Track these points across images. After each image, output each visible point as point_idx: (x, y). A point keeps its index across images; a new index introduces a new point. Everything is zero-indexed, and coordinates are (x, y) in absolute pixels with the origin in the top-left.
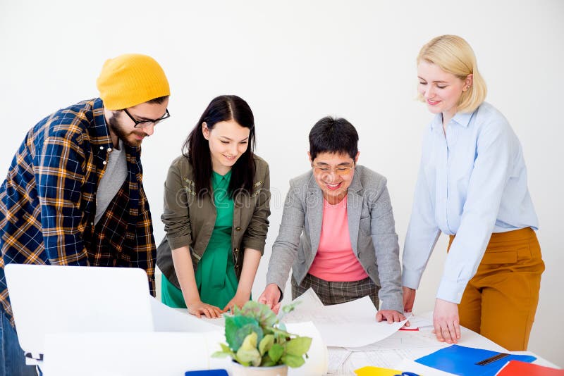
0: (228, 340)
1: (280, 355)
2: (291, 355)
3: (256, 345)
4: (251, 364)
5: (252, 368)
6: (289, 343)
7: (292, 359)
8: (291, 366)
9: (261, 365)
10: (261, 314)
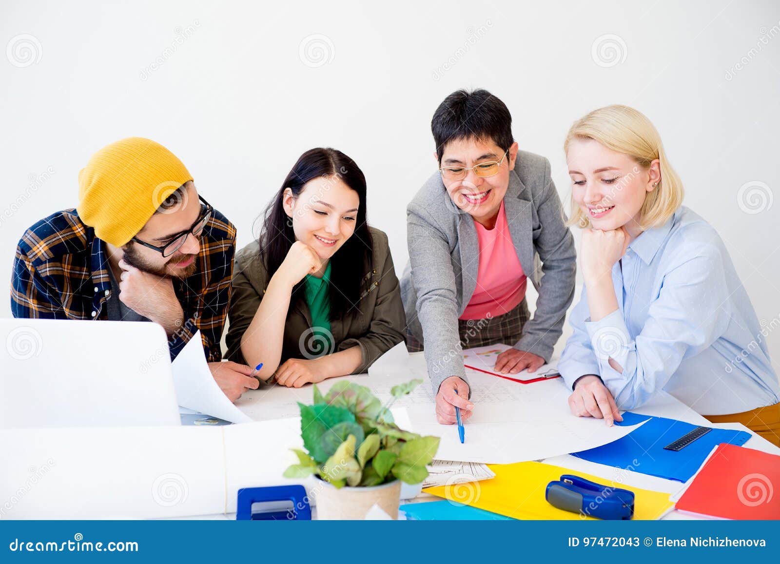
0: (307, 445)
1: (391, 465)
2: (407, 465)
3: (353, 453)
4: (347, 483)
5: (348, 489)
6: (404, 446)
7: (409, 470)
8: (407, 482)
9: (362, 484)
10: (357, 399)
